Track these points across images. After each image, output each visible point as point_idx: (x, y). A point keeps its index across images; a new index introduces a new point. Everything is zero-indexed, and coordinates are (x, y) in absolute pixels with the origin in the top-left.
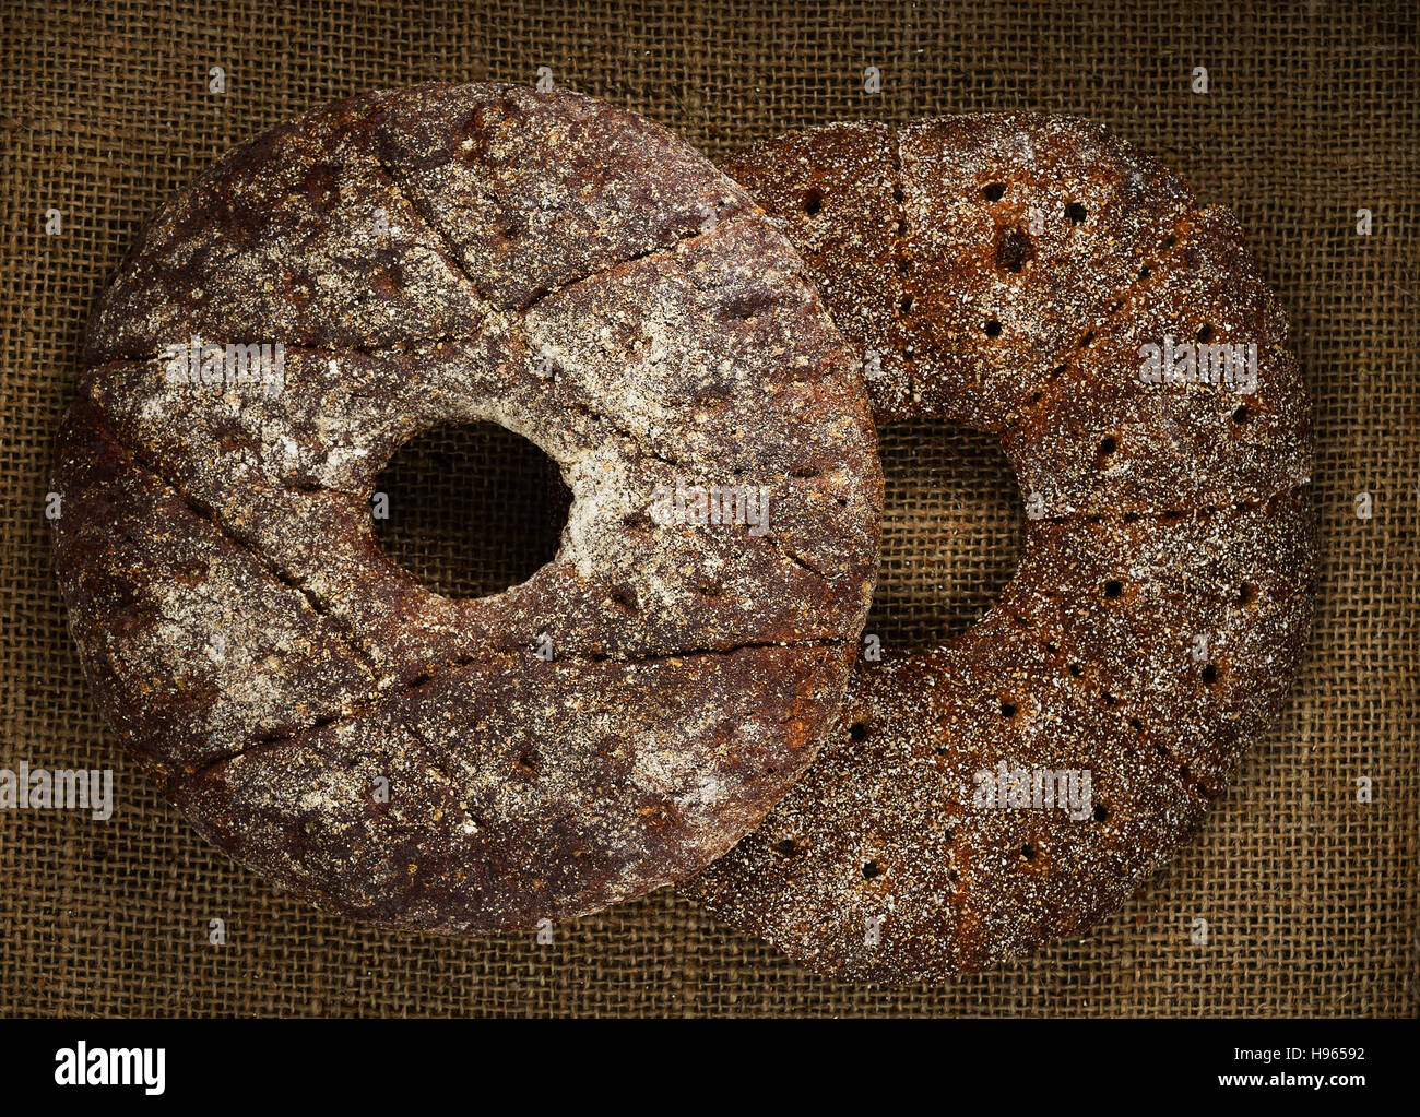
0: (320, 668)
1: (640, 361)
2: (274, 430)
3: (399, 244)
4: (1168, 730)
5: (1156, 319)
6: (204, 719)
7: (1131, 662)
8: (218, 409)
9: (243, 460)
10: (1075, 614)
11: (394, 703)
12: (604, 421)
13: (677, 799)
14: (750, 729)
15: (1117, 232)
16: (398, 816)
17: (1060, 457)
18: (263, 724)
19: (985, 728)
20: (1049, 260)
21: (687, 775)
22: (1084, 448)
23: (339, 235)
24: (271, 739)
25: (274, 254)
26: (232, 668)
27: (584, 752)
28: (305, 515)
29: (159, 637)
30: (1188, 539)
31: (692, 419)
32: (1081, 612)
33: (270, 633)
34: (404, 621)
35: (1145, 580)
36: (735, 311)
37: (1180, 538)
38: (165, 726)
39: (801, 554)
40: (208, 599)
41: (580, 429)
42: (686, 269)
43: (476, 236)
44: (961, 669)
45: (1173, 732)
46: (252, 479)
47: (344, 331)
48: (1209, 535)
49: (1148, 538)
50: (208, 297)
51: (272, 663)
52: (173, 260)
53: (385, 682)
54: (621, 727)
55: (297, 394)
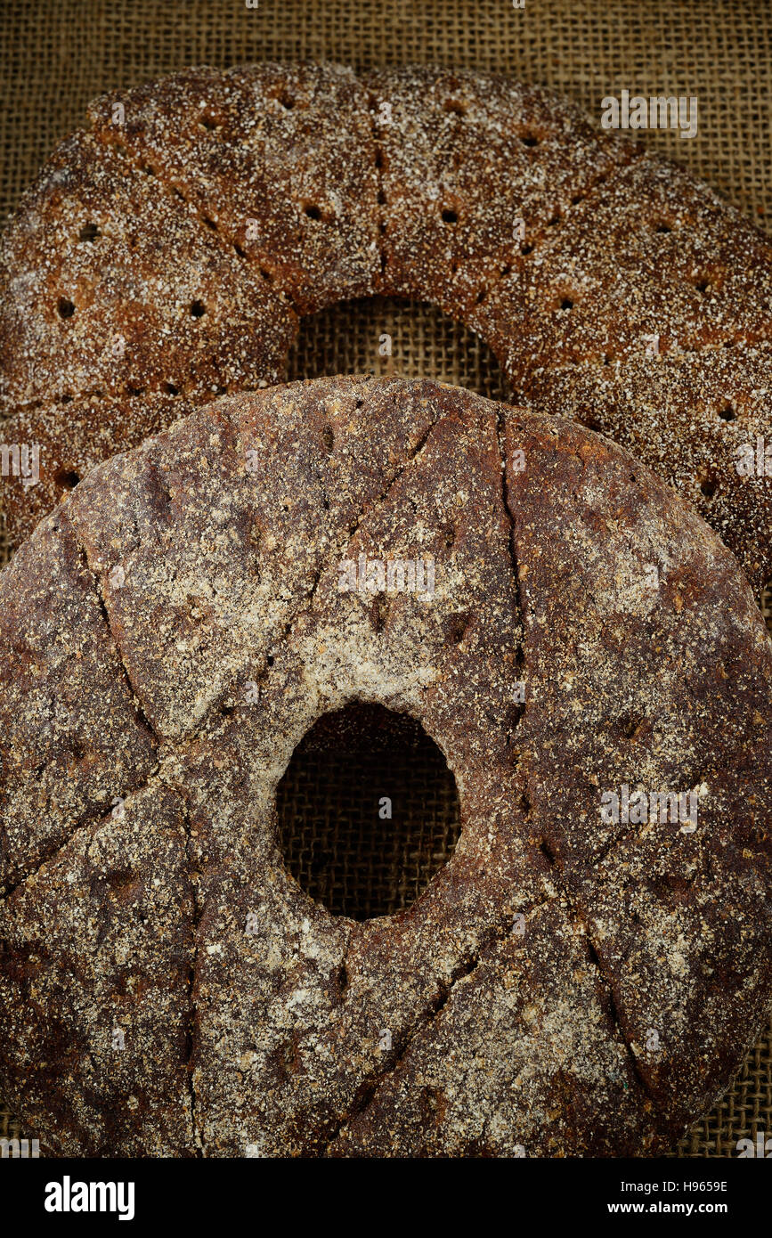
0: (535, 959)
1: (212, 610)
2: (280, 1015)
3: (85, 873)
4: (582, 172)
5: (192, 160)
6: (592, 1087)
7: (519, 201)
8: (256, 1077)
9: (312, 1049)
10: (473, 245)
11: (572, 877)
12: (274, 651)
13: (665, 569)
14: (592, 496)
15: (107, 191)
16: (691, 868)
17: (323, 254)
18: (596, 1020)
19: (584, 319)
20: (132, 253)
21: (640, 559)
22: (314, 231)
23: (73, 940)
24: (613, 1014)
25: (92, 1014)
26: (537, 1056)
27: (619, 667)
28: (372, 980)
29: (503, 1141)
30: (401, 146)
31: (272, 553)
32: (471, 240)
33: (498, 1015)
34: (484, 873)
35: (441, 187)
36: (161, 505)
37: (400, 153)
38: (601, 1132)
39: (411, 444)
40: (461, 1085)
41: (282, 678)
42: (118, 559)
43: (79, 788)
44: (526, 345)
45: (584, 168)
46: (333, 1039)
47: (175, 936)
48: (399, 131)
49: (400, 181)
50: (137, 1091)
51: (530, 1014)
52: (96, 1130)
53: (549, 888)
54: (592, 628)
55: (242, 989)
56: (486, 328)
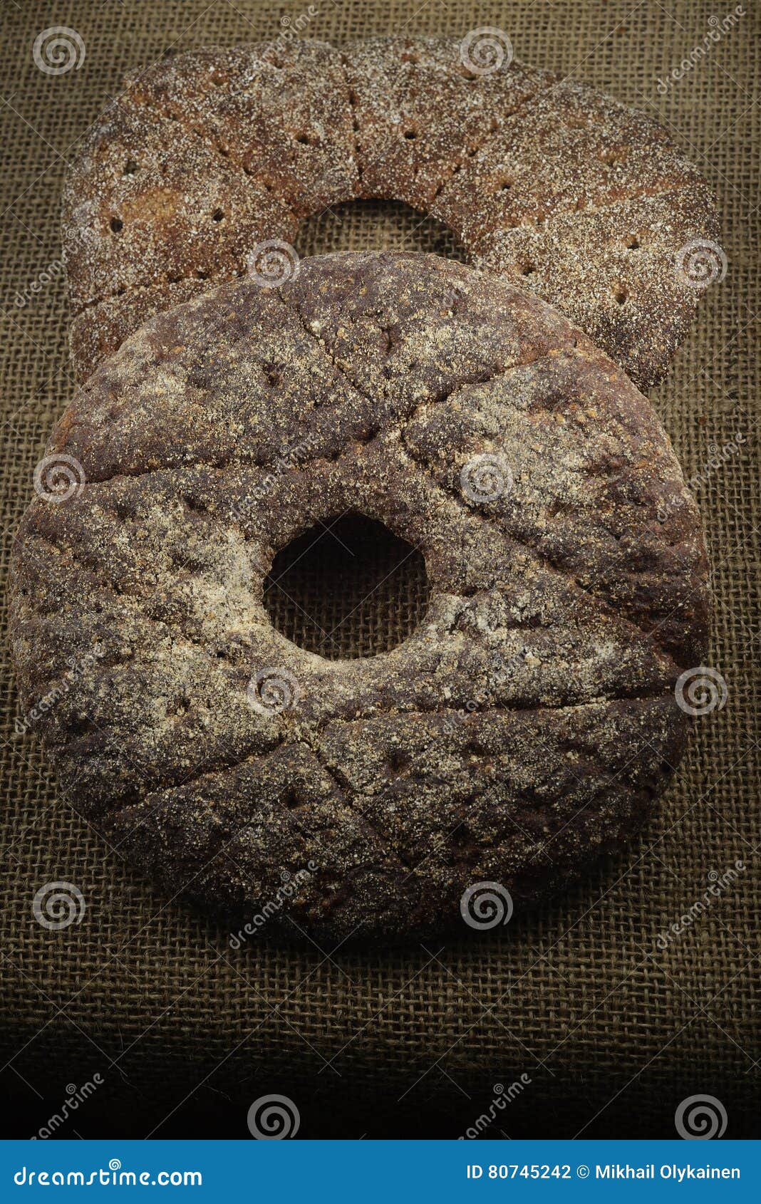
4: (512, 94)
5: (206, 106)
7: (463, 118)
10: (429, 152)
15: (142, 134)
17: (312, 169)
19: (518, 194)
20: (164, 178)
22: (304, 152)
30: (368, 86)
32: (427, 149)
35: (402, 114)
37: (367, 91)
44: (476, 219)
45: (513, 92)
48: (366, 76)
49: (369, 112)
56: (444, 212)
